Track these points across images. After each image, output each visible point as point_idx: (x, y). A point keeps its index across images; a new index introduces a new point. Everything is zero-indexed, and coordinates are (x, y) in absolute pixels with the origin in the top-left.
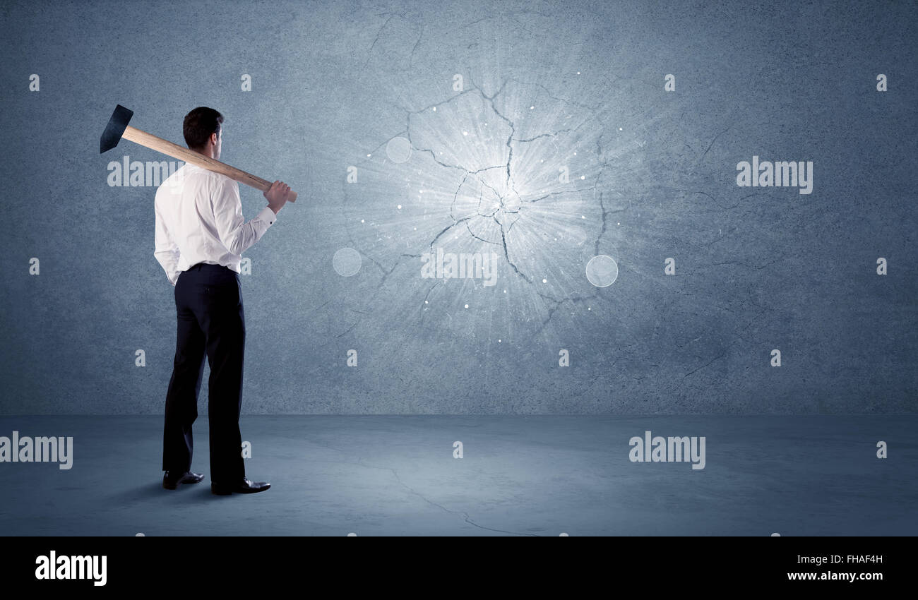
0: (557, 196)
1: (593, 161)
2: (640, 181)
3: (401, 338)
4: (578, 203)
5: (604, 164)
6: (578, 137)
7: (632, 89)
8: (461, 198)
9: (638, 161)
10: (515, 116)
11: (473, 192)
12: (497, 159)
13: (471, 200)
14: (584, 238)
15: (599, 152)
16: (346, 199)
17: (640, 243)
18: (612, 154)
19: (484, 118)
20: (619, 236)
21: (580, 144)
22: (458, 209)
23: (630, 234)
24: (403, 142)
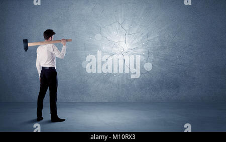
0: (137, 48)
1: (146, 40)
2: (158, 44)
3: (99, 83)
4: (142, 50)
5: (149, 40)
6: (143, 34)
7: (155, 22)
8: (113, 49)
9: (157, 40)
10: (127, 28)
11: (117, 47)
12: (122, 39)
13: (116, 49)
14: (144, 58)
15: (147, 37)
16: (85, 49)
17: (158, 60)
18: (150, 38)
19: (119, 29)
20: (153, 58)
21: (143, 35)
22: (113, 52)
23: (155, 58)
24: (99, 35)
